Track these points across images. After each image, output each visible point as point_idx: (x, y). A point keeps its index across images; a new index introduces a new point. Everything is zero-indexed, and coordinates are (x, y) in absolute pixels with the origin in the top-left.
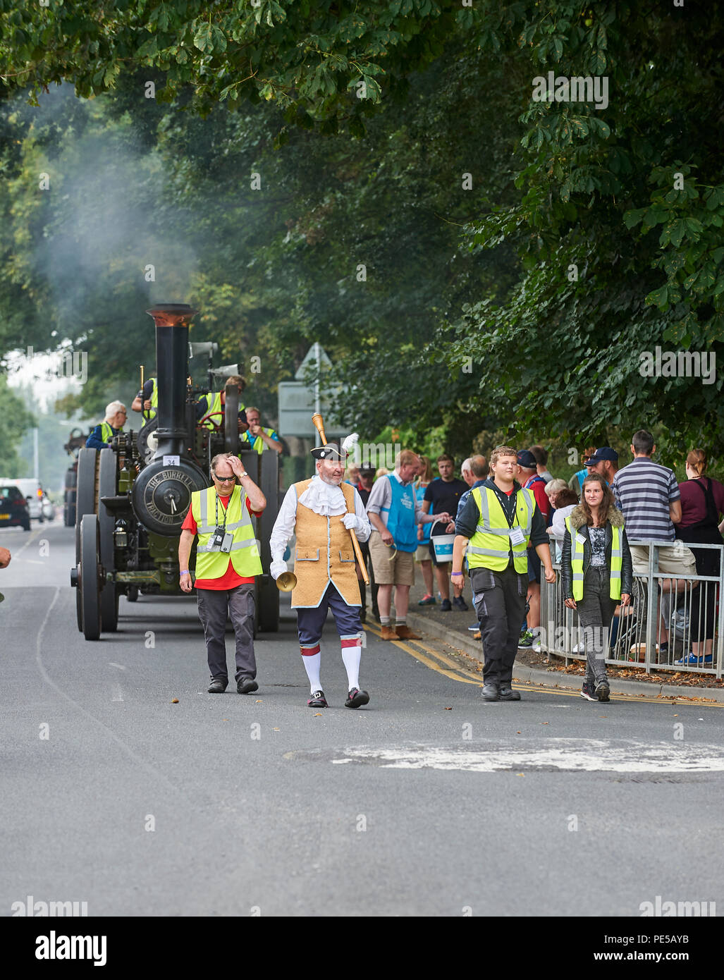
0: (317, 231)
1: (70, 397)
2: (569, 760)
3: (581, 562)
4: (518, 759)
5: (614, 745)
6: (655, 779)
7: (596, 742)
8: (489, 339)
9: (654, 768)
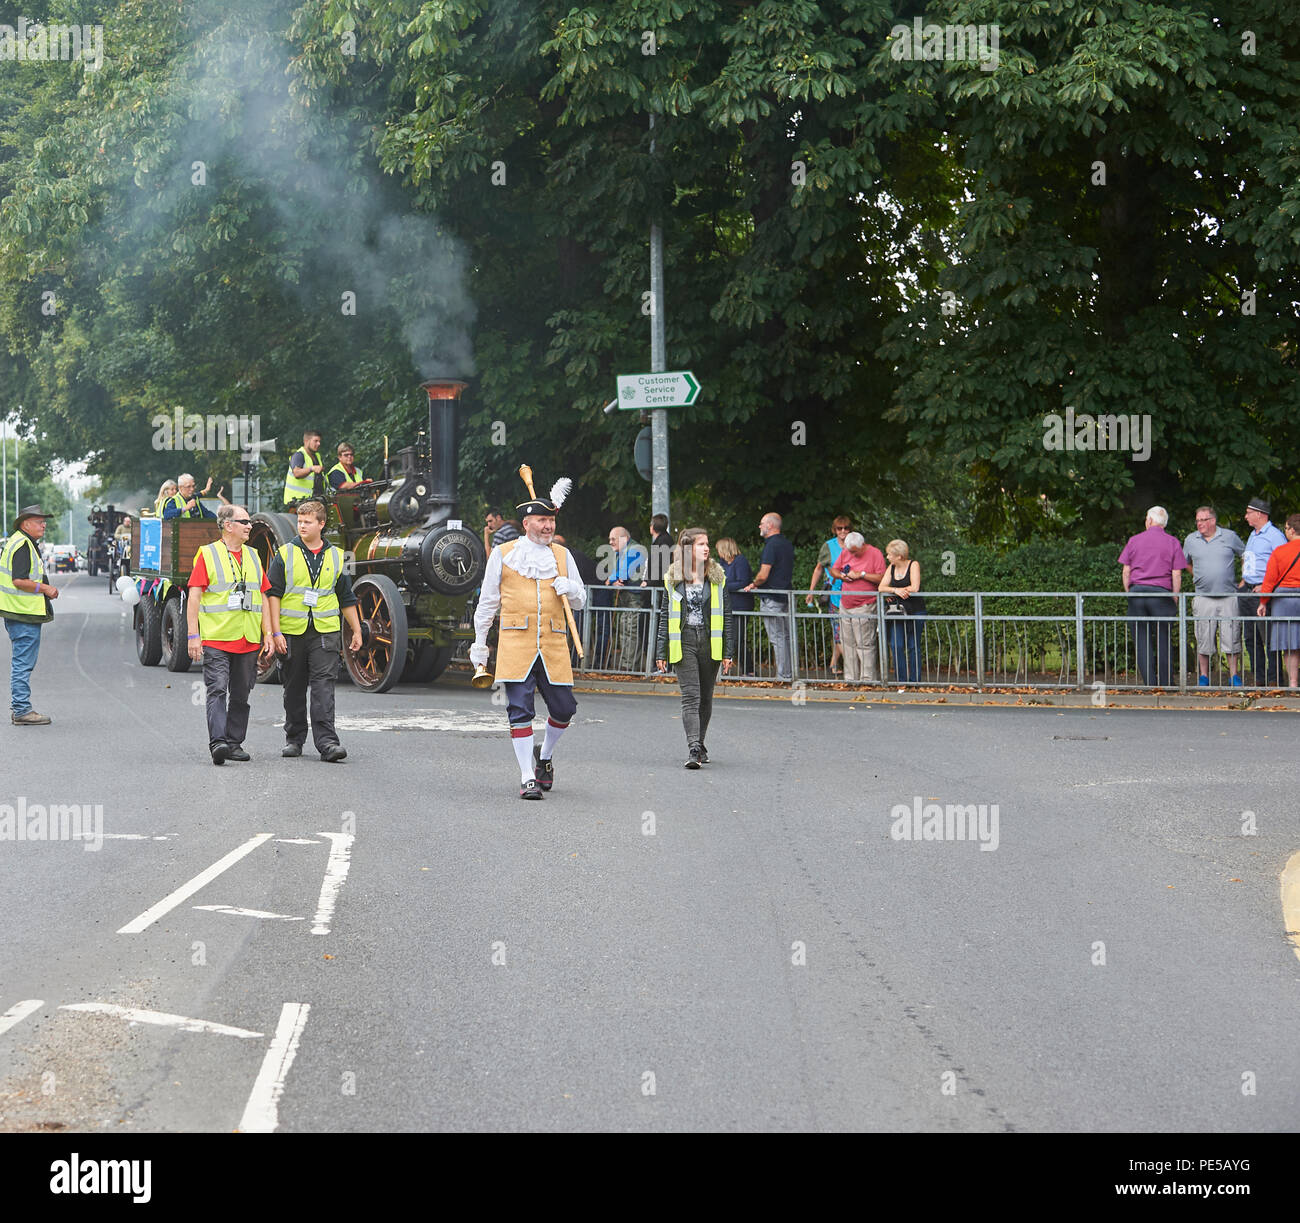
0: (257, 381)
1: (94, 489)
2: (429, 724)
3: (678, 620)
4: (396, 723)
5: (459, 714)
6: (487, 735)
7: (447, 712)
8: (374, 446)
9: (486, 728)
